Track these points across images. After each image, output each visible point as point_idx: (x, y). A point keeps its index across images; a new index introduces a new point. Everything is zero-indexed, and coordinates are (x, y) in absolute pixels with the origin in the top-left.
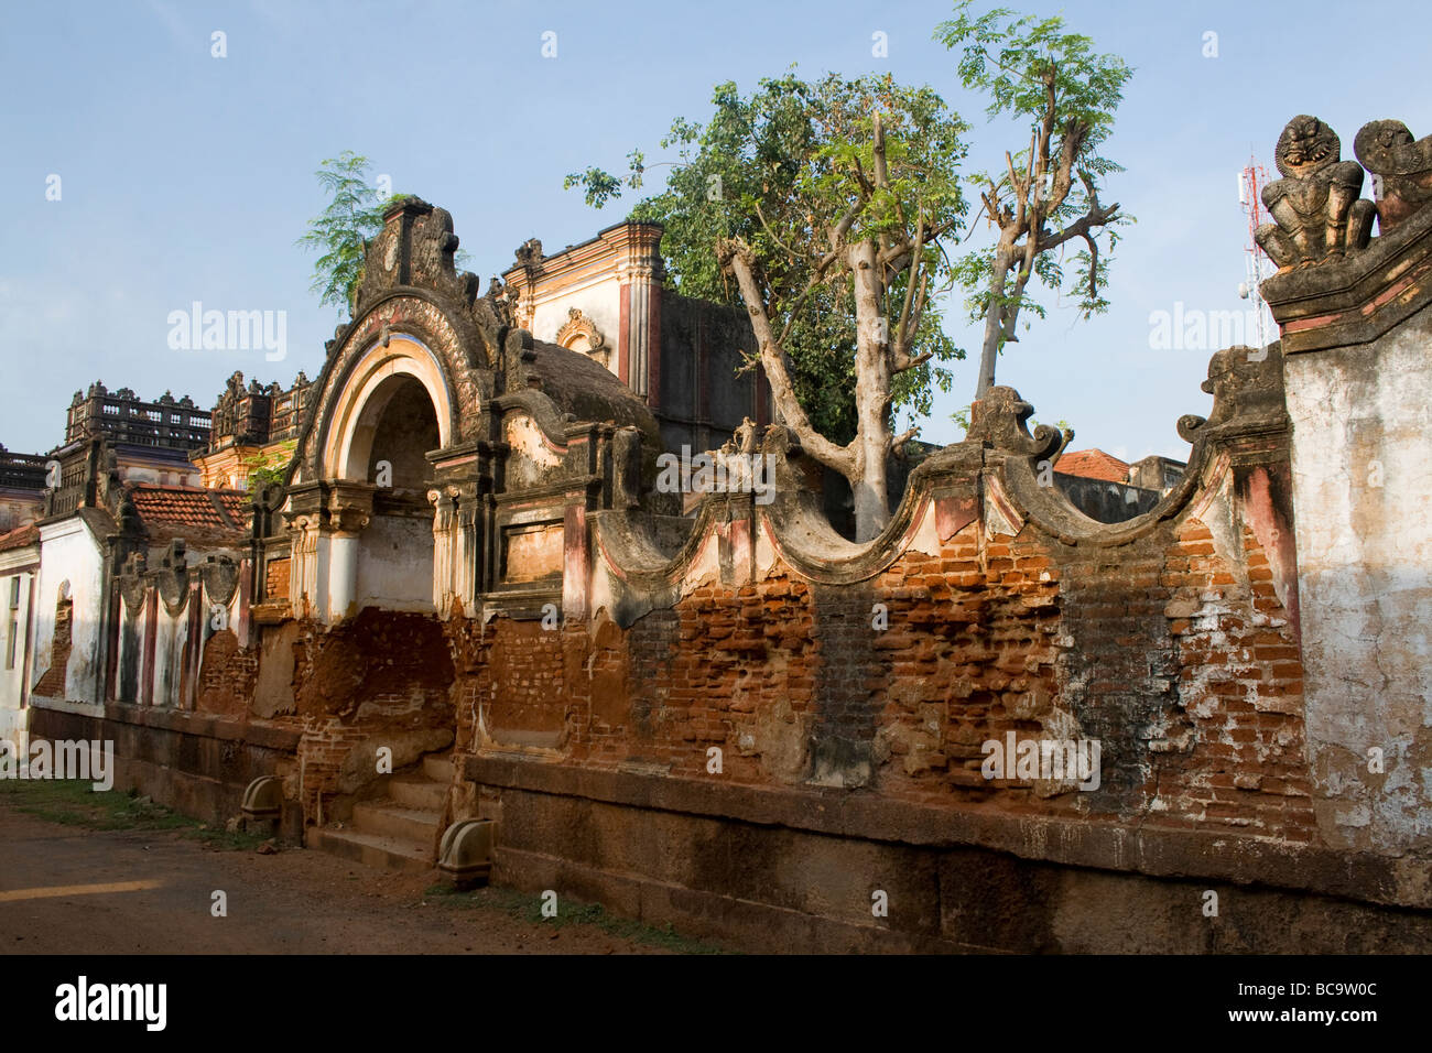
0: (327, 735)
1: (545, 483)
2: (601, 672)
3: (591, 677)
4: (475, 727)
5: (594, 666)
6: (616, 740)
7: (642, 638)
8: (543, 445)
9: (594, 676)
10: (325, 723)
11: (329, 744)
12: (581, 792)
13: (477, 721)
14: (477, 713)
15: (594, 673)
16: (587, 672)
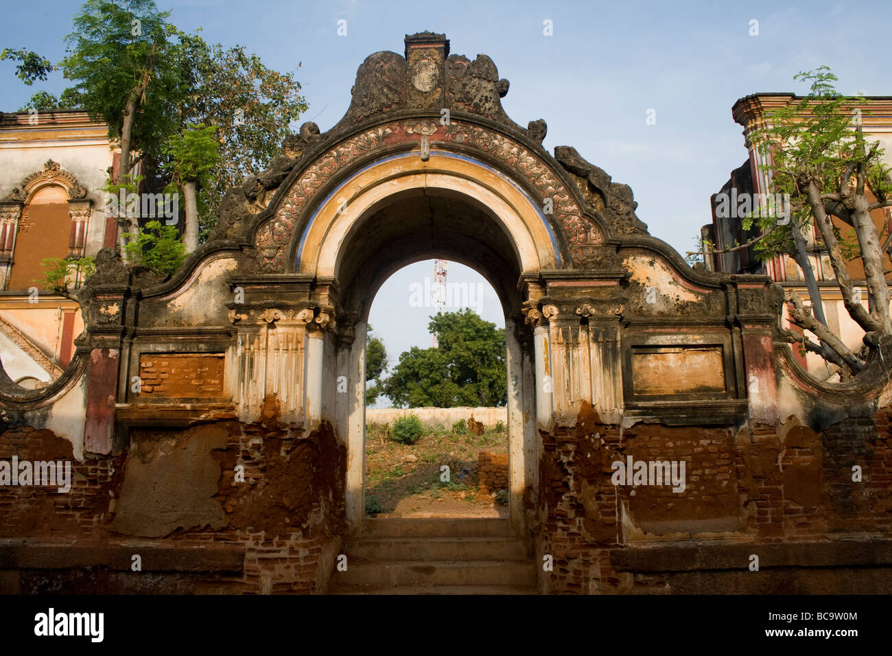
0: (292, 551)
1: (679, 314)
2: (790, 466)
3: (781, 470)
4: (620, 523)
5: (782, 462)
6: (809, 518)
7: (836, 438)
8: (675, 282)
9: (783, 469)
10: (288, 537)
11: (297, 559)
12: (792, 562)
13: (620, 517)
14: (620, 510)
15: (784, 467)
16: (778, 466)
